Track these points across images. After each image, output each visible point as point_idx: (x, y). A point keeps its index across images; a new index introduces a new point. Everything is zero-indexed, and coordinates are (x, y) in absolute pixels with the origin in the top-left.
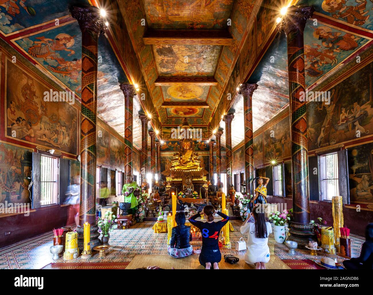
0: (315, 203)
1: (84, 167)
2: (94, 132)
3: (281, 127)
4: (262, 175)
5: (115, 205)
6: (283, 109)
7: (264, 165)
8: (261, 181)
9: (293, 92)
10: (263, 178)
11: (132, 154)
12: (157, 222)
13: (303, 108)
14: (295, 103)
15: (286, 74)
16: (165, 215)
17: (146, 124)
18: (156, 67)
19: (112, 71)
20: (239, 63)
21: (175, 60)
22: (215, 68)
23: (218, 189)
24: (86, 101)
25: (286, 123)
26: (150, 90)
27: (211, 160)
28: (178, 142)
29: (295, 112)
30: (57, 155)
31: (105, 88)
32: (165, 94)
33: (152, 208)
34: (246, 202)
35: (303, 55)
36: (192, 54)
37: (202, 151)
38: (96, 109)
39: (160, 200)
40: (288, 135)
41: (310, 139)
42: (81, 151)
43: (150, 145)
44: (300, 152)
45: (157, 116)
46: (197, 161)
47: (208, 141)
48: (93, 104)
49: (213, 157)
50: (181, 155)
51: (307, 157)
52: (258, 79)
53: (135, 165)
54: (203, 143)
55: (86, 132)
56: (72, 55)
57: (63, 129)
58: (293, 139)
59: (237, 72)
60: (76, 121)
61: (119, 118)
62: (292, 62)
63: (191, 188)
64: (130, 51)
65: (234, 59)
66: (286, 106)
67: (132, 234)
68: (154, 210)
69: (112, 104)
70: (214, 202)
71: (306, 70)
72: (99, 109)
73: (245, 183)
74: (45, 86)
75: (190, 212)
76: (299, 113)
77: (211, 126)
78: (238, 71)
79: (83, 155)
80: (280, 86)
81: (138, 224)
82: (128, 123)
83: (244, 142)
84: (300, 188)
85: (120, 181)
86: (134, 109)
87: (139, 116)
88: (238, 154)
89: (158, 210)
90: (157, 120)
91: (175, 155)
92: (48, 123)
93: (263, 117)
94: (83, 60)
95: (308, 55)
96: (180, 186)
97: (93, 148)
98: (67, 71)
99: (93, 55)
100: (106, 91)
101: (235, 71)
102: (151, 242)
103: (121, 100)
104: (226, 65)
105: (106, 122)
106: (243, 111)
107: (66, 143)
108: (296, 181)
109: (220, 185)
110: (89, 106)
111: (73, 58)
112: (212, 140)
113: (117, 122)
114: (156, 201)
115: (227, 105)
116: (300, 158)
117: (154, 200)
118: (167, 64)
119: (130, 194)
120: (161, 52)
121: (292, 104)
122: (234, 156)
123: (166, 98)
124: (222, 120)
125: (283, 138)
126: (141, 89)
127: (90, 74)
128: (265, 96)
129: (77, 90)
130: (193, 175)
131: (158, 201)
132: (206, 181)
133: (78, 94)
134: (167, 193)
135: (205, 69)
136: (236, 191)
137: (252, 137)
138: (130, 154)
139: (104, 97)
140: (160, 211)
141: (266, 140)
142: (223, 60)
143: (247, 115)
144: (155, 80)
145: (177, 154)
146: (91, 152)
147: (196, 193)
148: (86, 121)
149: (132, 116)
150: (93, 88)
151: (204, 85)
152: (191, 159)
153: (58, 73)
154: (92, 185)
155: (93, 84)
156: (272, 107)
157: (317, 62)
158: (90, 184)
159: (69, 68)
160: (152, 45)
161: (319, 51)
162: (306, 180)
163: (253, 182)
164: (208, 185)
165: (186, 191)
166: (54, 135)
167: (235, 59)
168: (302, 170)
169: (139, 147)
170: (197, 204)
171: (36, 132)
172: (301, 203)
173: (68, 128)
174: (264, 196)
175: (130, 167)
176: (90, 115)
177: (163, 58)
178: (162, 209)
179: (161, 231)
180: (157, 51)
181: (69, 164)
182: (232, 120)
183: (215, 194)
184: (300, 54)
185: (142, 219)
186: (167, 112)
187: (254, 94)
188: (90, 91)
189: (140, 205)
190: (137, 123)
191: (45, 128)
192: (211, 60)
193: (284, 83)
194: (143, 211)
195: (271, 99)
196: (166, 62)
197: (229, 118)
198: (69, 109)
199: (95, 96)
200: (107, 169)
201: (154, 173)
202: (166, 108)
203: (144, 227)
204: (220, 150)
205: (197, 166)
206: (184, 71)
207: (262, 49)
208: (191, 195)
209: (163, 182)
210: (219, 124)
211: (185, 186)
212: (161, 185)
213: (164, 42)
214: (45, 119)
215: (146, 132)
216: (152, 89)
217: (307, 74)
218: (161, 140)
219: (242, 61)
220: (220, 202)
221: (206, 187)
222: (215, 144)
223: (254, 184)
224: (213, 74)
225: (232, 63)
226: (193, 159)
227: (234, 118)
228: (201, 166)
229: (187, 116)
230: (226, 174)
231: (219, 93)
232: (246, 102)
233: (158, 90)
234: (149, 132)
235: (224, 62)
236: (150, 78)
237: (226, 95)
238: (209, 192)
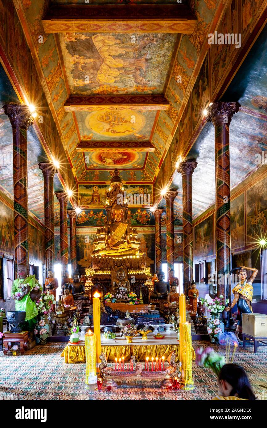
7: (246, 247)
8: (244, 274)
10: (248, 269)
11: (27, 228)
12: (69, 344)
16: (83, 332)
17: (51, 179)
18: (66, 77)
20: (207, 66)
21: (98, 63)
22: (165, 78)
23: (170, 289)
26: (56, 119)
27: (158, 240)
28: (104, 212)
32: (83, 127)
33: (61, 319)
36: (126, 52)
37: (143, 225)
39: (75, 307)
45: (70, 167)
46: (135, 241)
47: (153, 209)
49: (160, 235)
50: (109, 232)
52: (240, 93)
54: (144, 213)
59: (203, 82)
65: (198, 59)
67: (27, 365)
68: (66, 323)
70: (163, 311)
75: (124, 328)
77: (158, 182)
78: (206, 79)
81: (39, 347)
87: (39, 165)
88: (202, 231)
90: (70, 173)
91: (99, 232)
93: (245, 165)
96: (108, 284)
101: (201, 81)
102: (59, 380)
103: (6, 134)
104: (184, 72)
106: (213, 155)
114: (69, 308)
115: (185, 143)
117: (66, 306)
118: (83, 71)
119: (24, 296)
120: (73, 48)
123: (85, 135)
124: (176, 171)
126: (40, 114)
130: (128, 265)
131: (71, 307)
132: (151, 275)
134: (86, 295)
135: (149, 81)
138: (23, 228)
141: (249, 205)
142: (180, 61)
143: (220, 158)
144: (64, 100)
145: (103, 230)
147: (133, 294)
151: (146, 109)
152: (125, 238)
160: (57, 35)
164: (154, 281)
165: (117, 291)
167: (201, 58)
170: (136, 314)
174: (248, 300)
177: (77, 60)
178: (78, 321)
179: (75, 360)
180: (67, 47)
182: (193, 170)
183: (165, 297)
185: (44, 339)
186: (86, 159)
189: (41, 314)
190: (36, 177)
192: (158, 62)
194: (47, 325)
196: (83, 68)
197: (189, 167)
202: (83, 153)
203: (48, 351)
204: (173, 222)
206: (113, 85)
208: (126, 298)
210: (171, 178)
211: (116, 284)
212: (76, 282)
213: (78, 27)
215: (51, 192)
216: (60, 118)
218: (76, 207)
219: (212, 60)
220: (174, 311)
221: (150, 286)
222: (164, 213)
224: (161, 90)
225: (196, 66)
226: (128, 238)
227: (196, 167)
228: (142, 251)
229: (119, 166)
230: (181, 265)
231: (172, 124)
232: (220, 135)
233: (70, 119)
234: (57, 192)
235: (182, 67)
236: (56, 98)
237: (184, 126)
238: (155, 293)
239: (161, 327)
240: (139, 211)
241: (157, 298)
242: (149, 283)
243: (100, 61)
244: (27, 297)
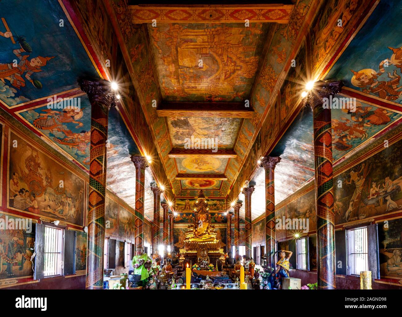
0: (342, 277)
1: (92, 239)
2: (103, 204)
3: (306, 200)
4: (284, 248)
5: (124, 276)
6: (308, 183)
7: (287, 238)
8: (283, 255)
9: (319, 166)
10: (286, 251)
11: (143, 226)
13: (330, 183)
14: (321, 177)
15: (312, 148)
16: (178, 288)
17: (159, 197)
18: (170, 139)
19: (122, 142)
20: (260, 136)
21: (191, 132)
22: (234, 140)
23: (236, 262)
24: (94, 173)
25: (311, 197)
26: (163, 163)
27: (229, 232)
28: (193, 214)
29: (321, 187)
30: (62, 227)
31: (115, 160)
32: (180, 166)
33: (164, 280)
34: (267, 275)
35: (331, 130)
36: (209, 127)
37: (219, 223)
38: (105, 181)
39: (173, 273)
40: (313, 209)
41: (337, 213)
42: (88, 223)
43: (163, 217)
44: (326, 227)
45: (171, 188)
46: (213, 233)
47: (226, 214)
48: (102, 176)
49: (231, 229)
50: (196, 227)
51: (334, 232)
52: (281, 152)
53: (146, 236)
54: (220, 216)
55: (94, 204)
56: (81, 127)
57: (69, 201)
58: (319, 213)
59: (258, 145)
60: (82, 192)
61: (129, 189)
62: (319, 136)
63: (207, 260)
64: (143, 123)
65: (255, 132)
66: (311, 179)
69: (122, 176)
70: (231, 275)
71: (334, 144)
72: (108, 180)
73: (265, 256)
74: (51, 158)
75: (205, 285)
76: (326, 187)
77: (229, 198)
78: (260, 144)
79: (90, 226)
80: (305, 159)
82: (139, 195)
83: (265, 215)
84: (326, 263)
85: (129, 253)
86: (145, 181)
87: (151, 188)
88: (258, 227)
89: (170, 283)
90: (171, 192)
91: (189, 227)
92: (53, 195)
93: (286, 190)
94: (92, 133)
95: (336, 129)
96: (195, 258)
97: (102, 220)
98: (74, 143)
99: (103, 128)
100: (116, 163)
101: (256, 144)
103: (131, 171)
104: (246, 138)
105: (116, 194)
106: (264, 184)
107: (72, 215)
108: (321, 256)
109: (238, 258)
110: (97, 178)
111: (81, 130)
112: (230, 213)
113: (127, 193)
114: (169, 273)
115: (247, 177)
116: (326, 232)
117: (167, 272)
118: (182, 136)
119: (140, 266)
120: (175, 124)
121: (318, 178)
122: (254, 229)
123: (181, 170)
124: (241, 192)
125: (308, 211)
126: (153, 161)
127: (99, 147)
128: (288, 169)
129: (85, 161)
130: (209, 247)
131: (170, 273)
132: (223, 253)
133: (86, 165)
134: (180, 265)
135: (224, 142)
136: (256, 264)
137: (274, 210)
138: (141, 226)
139: (113, 168)
140: (173, 283)
141: (289, 213)
142: (243, 132)
143: (268, 188)
144: (168, 152)
145: (192, 226)
146: (98, 224)
147: (212, 265)
148: (94, 193)
149: (144, 188)
150: (102, 160)
151: (222, 157)
152: (207, 231)
153: (65, 144)
154: (100, 257)
155: (102, 156)
156: (296, 180)
157: (345, 136)
158: (97, 256)
159: (77, 140)
160: (166, 118)
161: (348, 125)
162: (333, 255)
163: (274, 256)
164: (225, 257)
165: (200, 263)
166: (60, 206)
167: (257, 132)
168: (328, 244)
169: (151, 219)
170: (213, 277)
171: (40, 204)
172: (326, 278)
173: (74, 200)
174: (286, 270)
175: (141, 239)
176: (98, 188)
177: (178, 130)
178: (175, 281)
180: (172, 123)
181: (74, 235)
182: (252, 192)
183: (233, 267)
184: (327, 129)
186: (182, 184)
187: (277, 168)
188: (99, 163)
189: (150, 277)
190: (149, 195)
191: (49, 200)
192: (230, 132)
193: (310, 157)
194: (154, 283)
195: (295, 172)
196: (181, 134)
197: (249, 191)
198: (75, 181)
199: (104, 168)
200: (115, 240)
201: (167, 244)
202: (180, 180)
204: (239, 222)
205: (213, 238)
207: (286, 122)
208: (207, 268)
209: (176, 254)
210: (237, 196)
211: (200, 259)
212: (174, 257)
213: (179, 114)
214: (50, 190)
215: (158, 204)
216: (165, 161)
217: (335, 148)
218: (174, 212)
219: (263, 133)
220: (238, 275)
222: (233, 216)
223: (276, 257)
224: (232, 147)
225: (253, 136)
226: (209, 231)
227: (254, 191)
228: (218, 238)
229: (203, 188)
230: (244, 247)
231: (239, 166)
232: (268, 175)
233: (172, 162)
234: (162, 203)
235: (245, 135)
236: (163, 150)
237: (246, 168)
238: (226, 264)
239: (230, 285)
240: (216, 214)
241: (228, 267)
242: (222, 258)
243: (192, 131)
244: (142, 267)
